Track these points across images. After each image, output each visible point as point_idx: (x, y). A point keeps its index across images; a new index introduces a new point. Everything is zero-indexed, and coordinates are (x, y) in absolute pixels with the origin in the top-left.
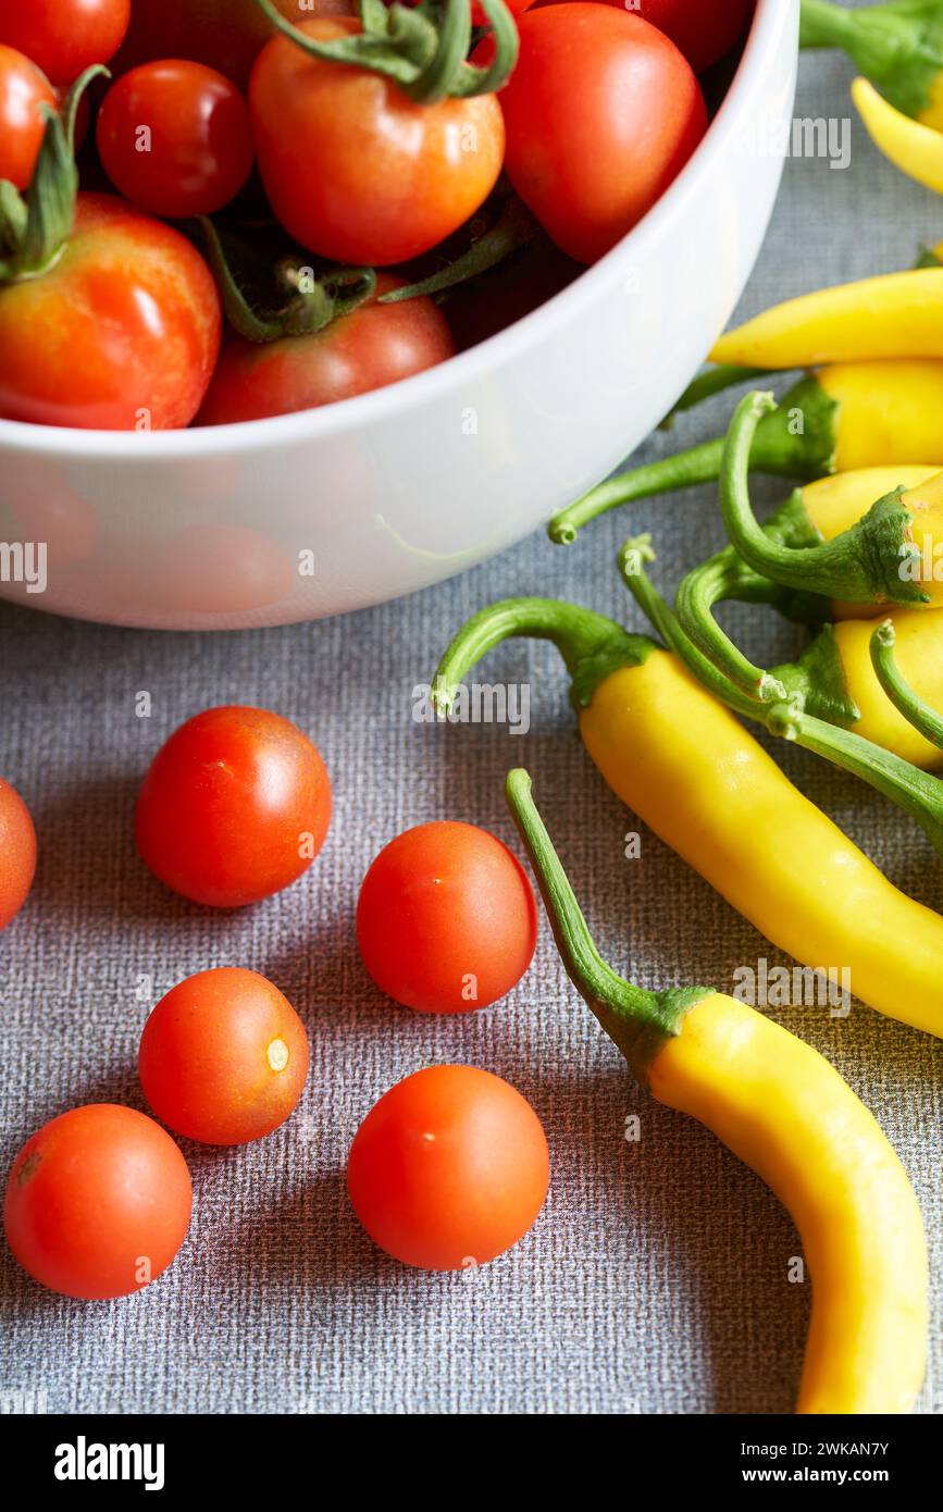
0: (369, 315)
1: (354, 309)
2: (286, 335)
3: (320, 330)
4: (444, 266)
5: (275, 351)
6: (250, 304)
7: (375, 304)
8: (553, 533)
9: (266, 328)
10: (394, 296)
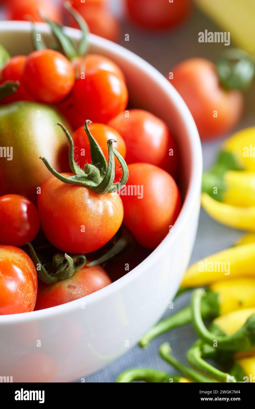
0: (86, 270)
1: (80, 269)
2: (59, 280)
3: (71, 277)
4: (106, 253)
5: (57, 285)
6: (47, 270)
7: (86, 267)
8: (140, 345)
9: (53, 279)
10: (92, 264)
